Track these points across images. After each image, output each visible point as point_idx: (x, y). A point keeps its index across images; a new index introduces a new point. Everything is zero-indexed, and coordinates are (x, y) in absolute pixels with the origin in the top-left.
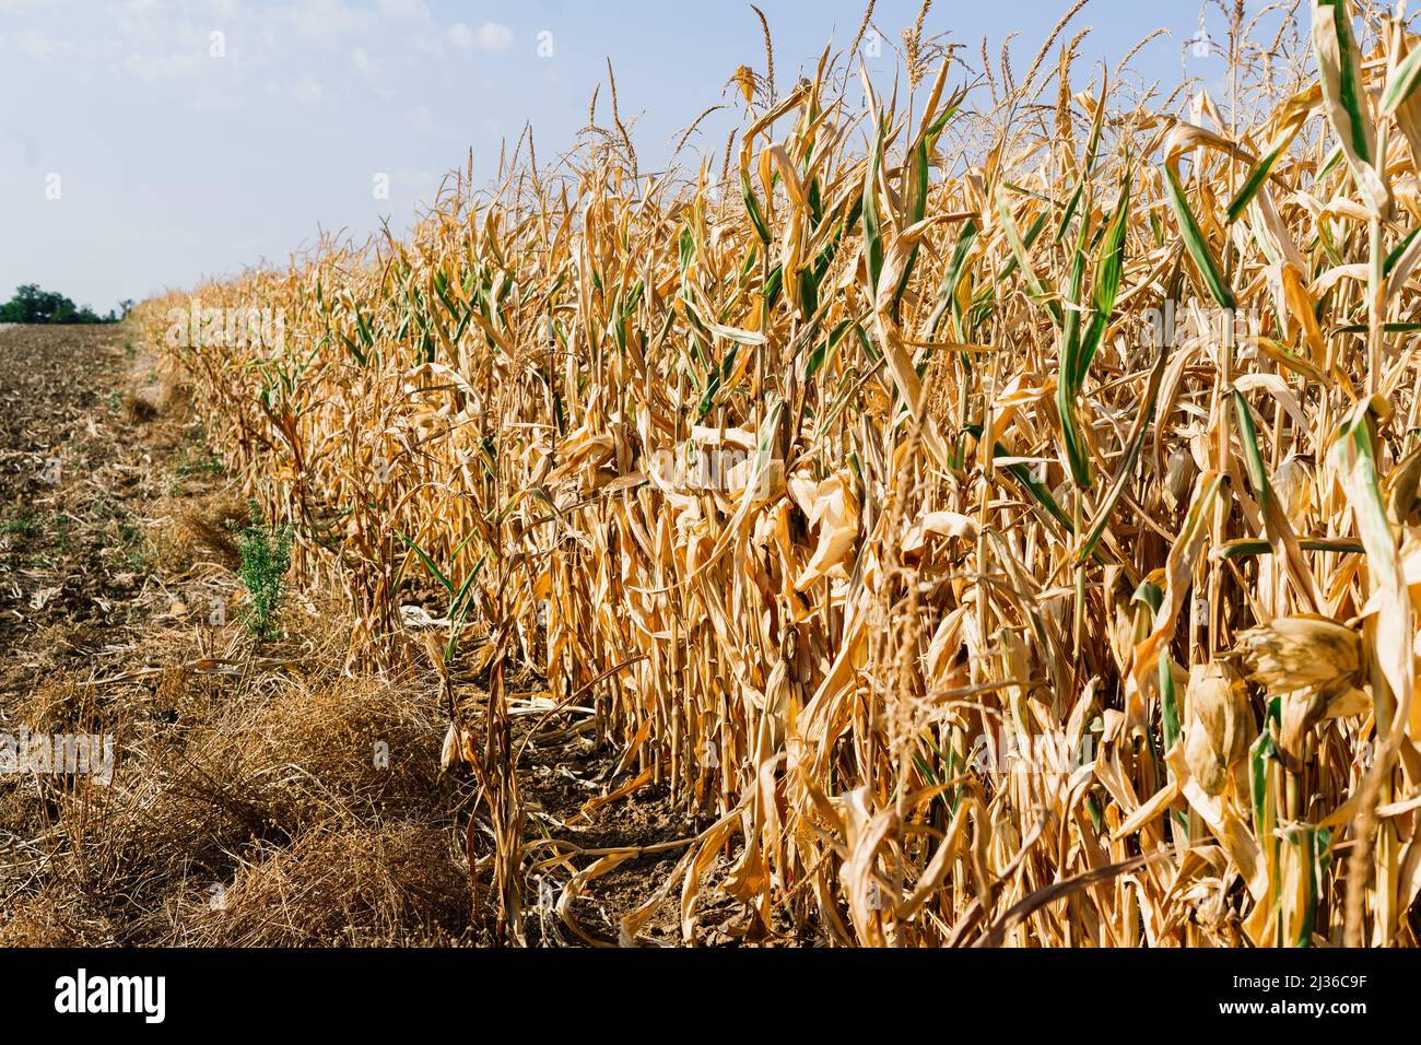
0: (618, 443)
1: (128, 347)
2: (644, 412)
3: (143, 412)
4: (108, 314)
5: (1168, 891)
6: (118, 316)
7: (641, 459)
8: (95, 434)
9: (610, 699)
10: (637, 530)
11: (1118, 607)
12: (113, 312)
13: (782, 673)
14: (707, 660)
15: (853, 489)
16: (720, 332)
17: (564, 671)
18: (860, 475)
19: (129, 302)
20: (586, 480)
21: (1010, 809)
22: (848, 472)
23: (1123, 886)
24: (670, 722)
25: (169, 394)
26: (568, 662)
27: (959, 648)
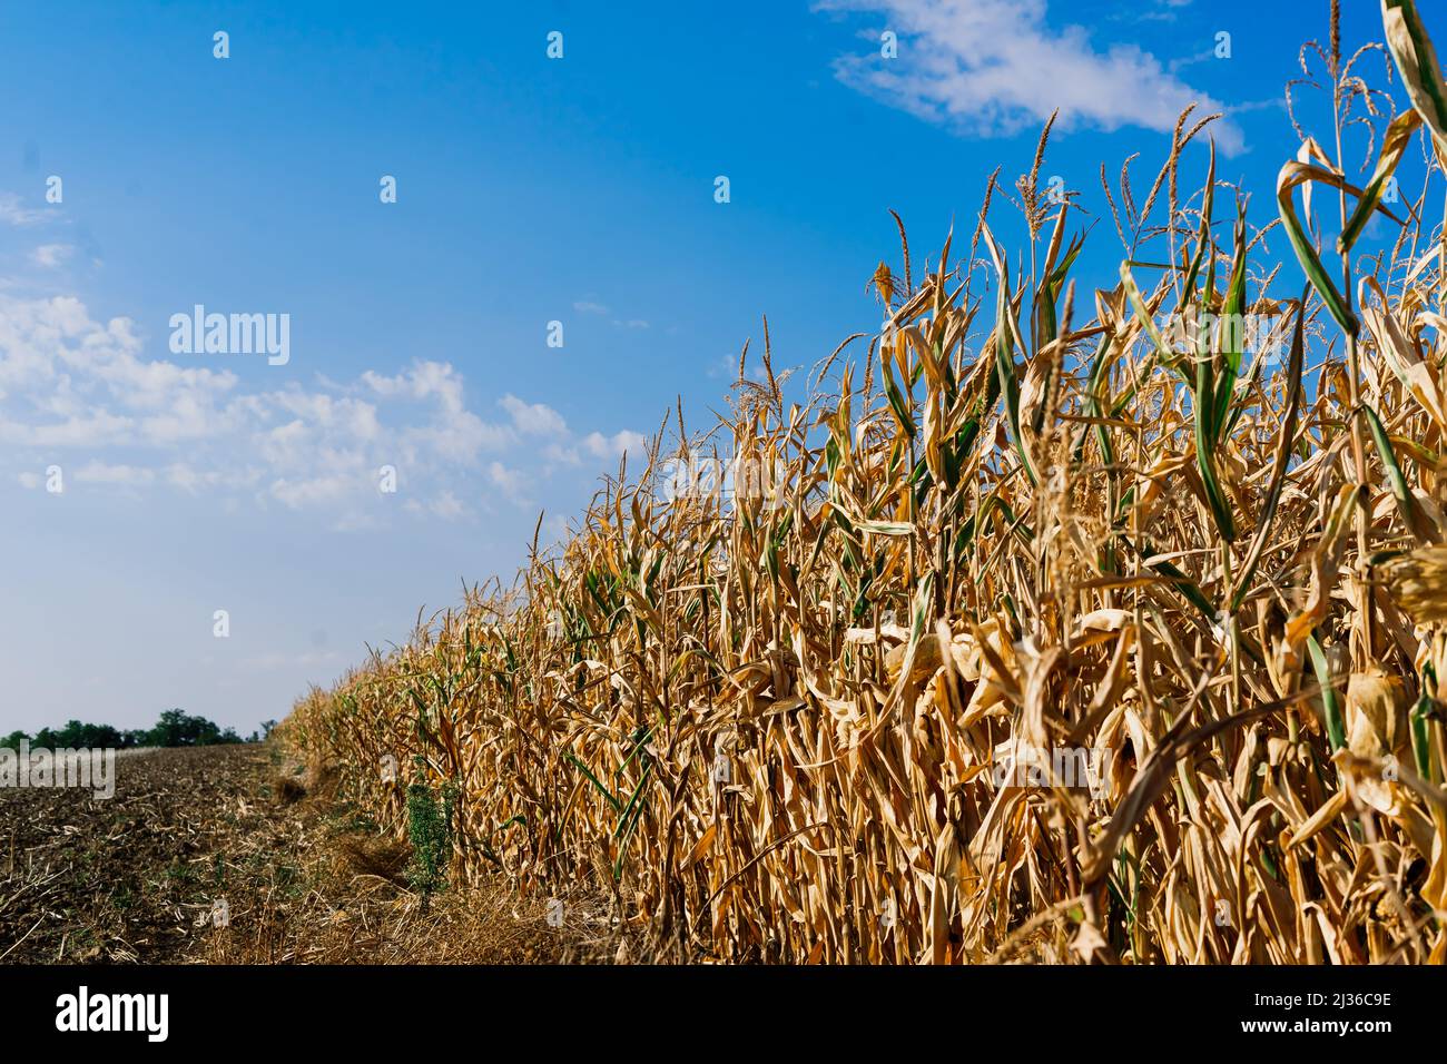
0: (774, 668)
1: (273, 756)
2: (799, 634)
3: (292, 793)
4: (251, 735)
5: (1346, 895)
6: (261, 737)
7: (798, 683)
8: (245, 812)
9: (777, 943)
10: (797, 753)
11: (1273, 638)
12: (256, 734)
13: (951, 835)
14: (874, 863)
15: (1008, 628)
16: (869, 527)
17: (731, 935)
18: (1015, 615)
19: (272, 722)
20: (745, 707)
21: (1186, 880)
22: (1004, 614)
23: (1303, 915)
24: (840, 943)
25: (317, 776)
26: (734, 924)
27: (1124, 742)
